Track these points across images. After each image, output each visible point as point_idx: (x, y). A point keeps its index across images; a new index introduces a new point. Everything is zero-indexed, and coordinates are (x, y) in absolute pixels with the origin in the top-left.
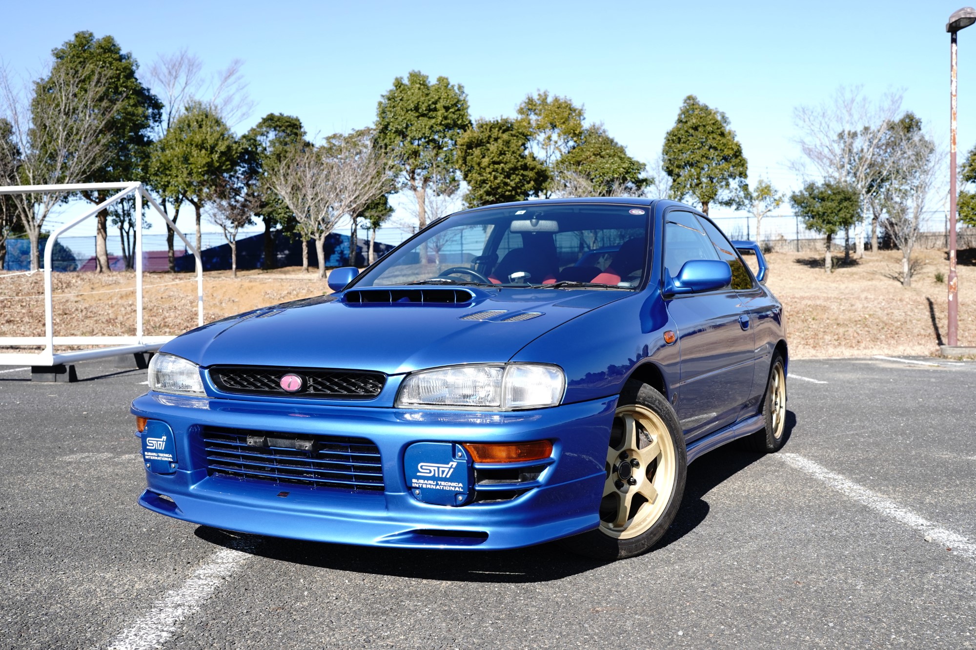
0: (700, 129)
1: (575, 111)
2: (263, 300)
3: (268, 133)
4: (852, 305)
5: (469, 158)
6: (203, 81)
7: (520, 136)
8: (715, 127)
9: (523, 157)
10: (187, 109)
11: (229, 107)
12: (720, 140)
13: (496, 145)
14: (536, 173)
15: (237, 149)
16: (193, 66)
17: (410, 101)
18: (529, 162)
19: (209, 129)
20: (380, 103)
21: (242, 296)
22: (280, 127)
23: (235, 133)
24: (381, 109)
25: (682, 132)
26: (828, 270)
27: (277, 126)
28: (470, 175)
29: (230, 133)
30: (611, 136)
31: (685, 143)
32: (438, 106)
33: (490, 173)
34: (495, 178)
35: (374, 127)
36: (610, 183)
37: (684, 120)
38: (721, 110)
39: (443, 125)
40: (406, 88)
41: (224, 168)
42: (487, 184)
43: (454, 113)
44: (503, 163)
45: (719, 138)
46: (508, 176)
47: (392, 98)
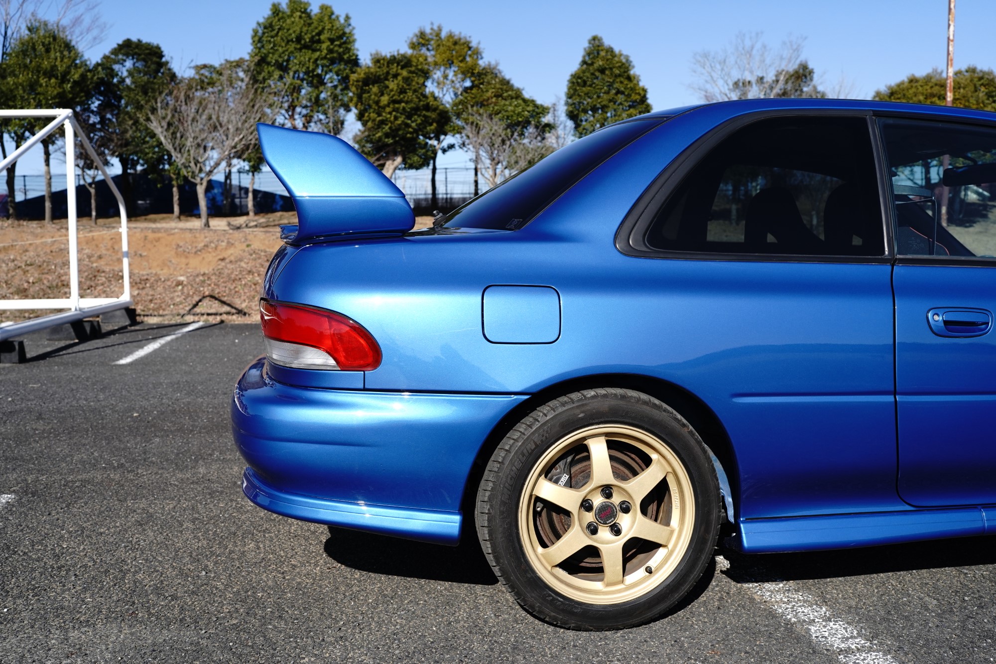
0: (607, 72)
1: (470, 48)
2: (177, 254)
3: (125, 61)
5: (365, 95)
7: (420, 73)
9: (425, 96)
10: (30, 30)
11: (77, 31)
12: (627, 85)
13: (396, 82)
14: (438, 114)
15: (92, 78)
17: (291, 31)
18: (431, 102)
19: (58, 54)
20: (255, 32)
21: (150, 250)
22: (139, 55)
23: (89, 59)
24: (257, 39)
25: (588, 74)
27: (136, 53)
28: (367, 114)
29: (83, 59)
30: (507, 77)
31: (590, 86)
32: (322, 37)
33: (390, 113)
34: (396, 118)
35: (247, 57)
36: (514, 126)
37: (589, 62)
38: (624, 52)
39: (329, 59)
40: (285, 15)
41: (78, 100)
42: (387, 125)
43: (340, 46)
44: (403, 102)
45: (626, 82)
46: (409, 117)
47: (268, 26)
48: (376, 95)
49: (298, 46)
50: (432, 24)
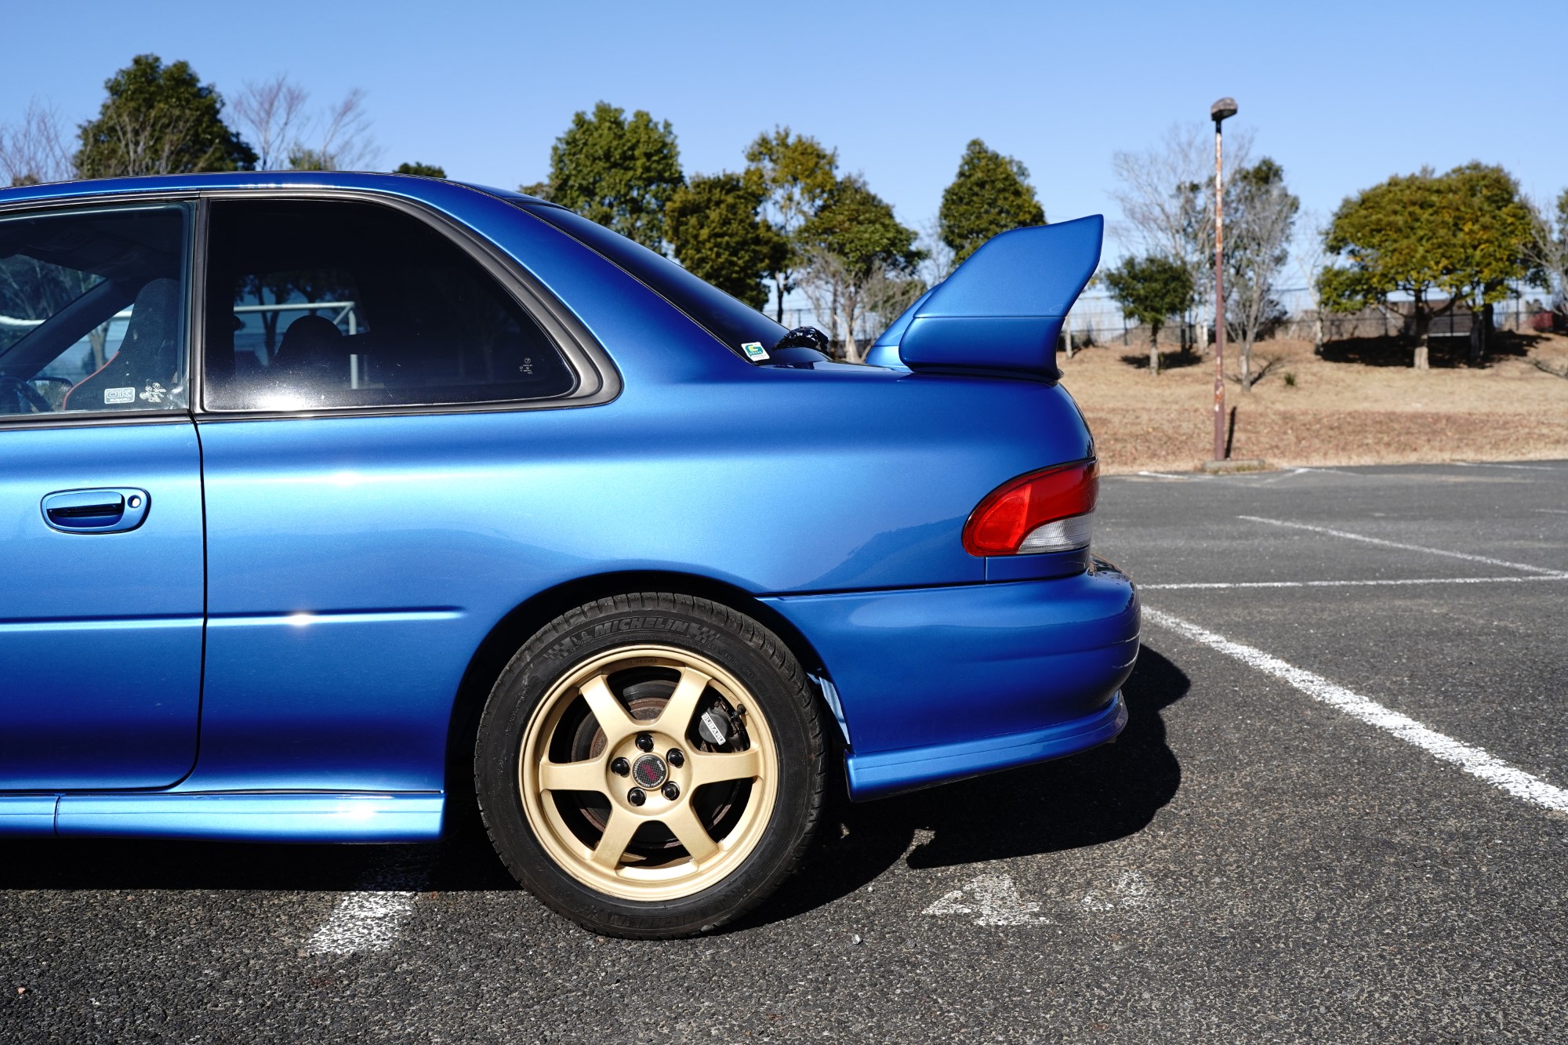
0: (987, 187)
1: (824, 157)
4: (1137, 417)
5: (682, 228)
6: (308, 119)
7: (749, 197)
8: (1007, 183)
9: (754, 226)
10: (293, 162)
12: (1013, 201)
13: (718, 211)
14: (772, 248)
16: (295, 99)
17: (597, 147)
18: (762, 232)
20: (555, 149)
24: (556, 158)
25: (964, 189)
26: (1154, 372)
28: (684, 251)
30: (873, 191)
31: (968, 204)
32: (637, 153)
33: (711, 249)
34: (718, 255)
35: (546, 181)
36: (868, 259)
37: (967, 174)
38: (1017, 158)
39: (645, 179)
40: (591, 127)
42: (707, 263)
43: (658, 162)
44: (727, 235)
45: (1012, 198)
46: (734, 253)
47: (571, 142)
48: (694, 227)
49: (607, 165)
50: (777, 126)
